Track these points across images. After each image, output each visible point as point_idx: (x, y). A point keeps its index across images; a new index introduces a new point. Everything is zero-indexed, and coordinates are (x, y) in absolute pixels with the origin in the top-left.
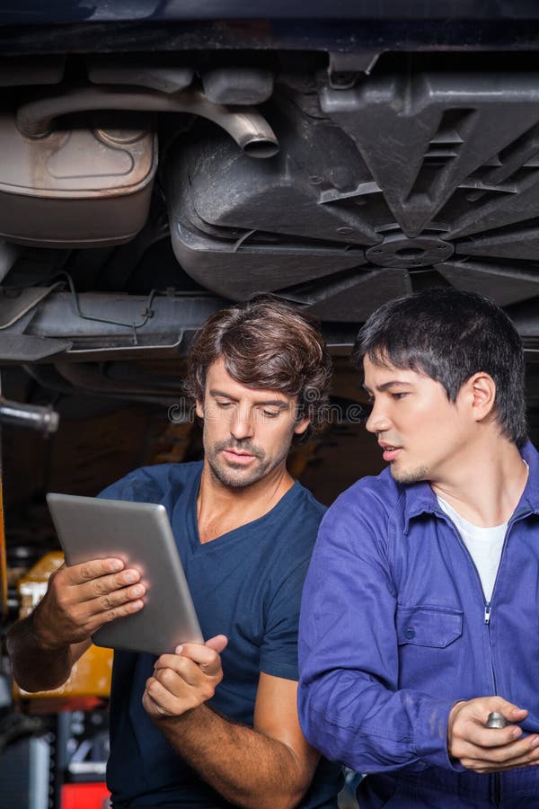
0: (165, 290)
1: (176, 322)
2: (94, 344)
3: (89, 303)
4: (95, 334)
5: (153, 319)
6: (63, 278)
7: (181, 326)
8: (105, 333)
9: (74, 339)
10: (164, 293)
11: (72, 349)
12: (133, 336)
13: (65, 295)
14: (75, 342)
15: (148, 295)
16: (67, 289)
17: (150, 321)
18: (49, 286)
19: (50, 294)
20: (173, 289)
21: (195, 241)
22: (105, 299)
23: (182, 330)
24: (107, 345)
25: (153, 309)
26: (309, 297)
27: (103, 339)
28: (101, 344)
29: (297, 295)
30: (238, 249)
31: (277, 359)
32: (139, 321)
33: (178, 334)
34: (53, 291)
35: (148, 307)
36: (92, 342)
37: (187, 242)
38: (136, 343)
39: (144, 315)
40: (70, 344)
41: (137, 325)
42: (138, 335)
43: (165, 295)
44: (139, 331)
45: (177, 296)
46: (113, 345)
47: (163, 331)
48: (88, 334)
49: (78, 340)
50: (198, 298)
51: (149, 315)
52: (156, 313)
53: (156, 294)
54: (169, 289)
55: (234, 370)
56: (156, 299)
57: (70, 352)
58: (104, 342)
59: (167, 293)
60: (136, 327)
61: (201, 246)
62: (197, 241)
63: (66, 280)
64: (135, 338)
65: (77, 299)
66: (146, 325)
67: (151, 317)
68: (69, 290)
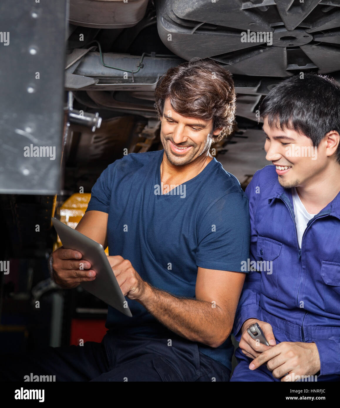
0: (150, 53)
1: (155, 71)
2: (111, 81)
3: (109, 58)
4: (111, 76)
5: (143, 69)
6: (95, 44)
7: (158, 74)
8: (117, 76)
9: (99, 78)
10: (149, 55)
11: (98, 84)
12: (132, 78)
13: (96, 54)
14: (100, 80)
15: (141, 55)
16: (97, 50)
17: (141, 70)
18: (88, 48)
19: (88, 53)
20: (155, 53)
21: (170, 27)
22: (117, 56)
23: (159, 75)
24: (117, 82)
25: (143, 63)
26: (230, 61)
27: (115, 79)
28: (114, 81)
29: (224, 59)
30: (194, 33)
31: (199, 101)
32: (136, 70)
33: (156, 78)
34: (90, 51)
35: (141, 62)
36: (109, 80)
37: (166, 28)
38: (133, 81)
39: (138, 67)
40: (98, 81)
41: (134, 72)
42: (134, 78)
43: (150, 56)
44: (135, 75)
45: (156, 57)
46: (120, 82)
47: (148, 76)
48: (108, 75)
49: (102, 79)
50: (167, 59)
51: (141, 66)
52: (145, 67)
53: (145, 55)
54: (152, 53)
55: (175, 106)
56: (145, 58)
57: (97, 85)
58: (116, 80)
59: (151, 55)
60: (134, 73)
61: (174, 30)
62: (172, 27)
63: (97, 45)
64: (133, 79)
65: (103, 56)
66: (139, 72)
67: (142, 68)
68: (99, 51)
